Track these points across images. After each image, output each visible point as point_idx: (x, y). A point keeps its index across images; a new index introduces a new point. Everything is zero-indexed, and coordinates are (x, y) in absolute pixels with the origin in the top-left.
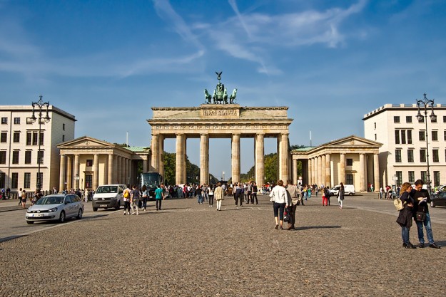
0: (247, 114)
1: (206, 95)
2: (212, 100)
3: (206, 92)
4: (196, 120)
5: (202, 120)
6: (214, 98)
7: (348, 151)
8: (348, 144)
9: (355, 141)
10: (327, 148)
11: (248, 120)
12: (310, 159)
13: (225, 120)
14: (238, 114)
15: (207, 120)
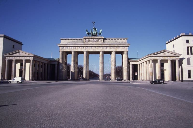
0: (107, 41)
1: (87, 32)
2: (90, 35)
3: (87, 31)
4: (81, 44)
5: (84, 44)
6: (91, 33)
7: (162, 58)
8: (162, 54)
9: (166, 52)
10: (150, 56)
11: (107, 44)
12: (139, 64)
13: (96, 44)
14: (102, 41)
15: (87, 44)
